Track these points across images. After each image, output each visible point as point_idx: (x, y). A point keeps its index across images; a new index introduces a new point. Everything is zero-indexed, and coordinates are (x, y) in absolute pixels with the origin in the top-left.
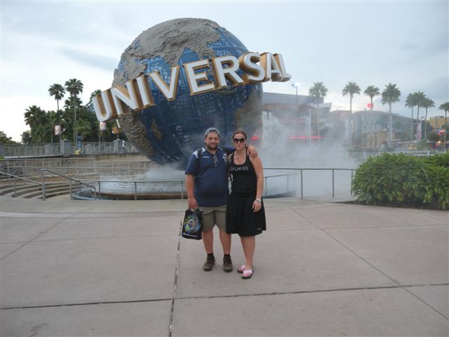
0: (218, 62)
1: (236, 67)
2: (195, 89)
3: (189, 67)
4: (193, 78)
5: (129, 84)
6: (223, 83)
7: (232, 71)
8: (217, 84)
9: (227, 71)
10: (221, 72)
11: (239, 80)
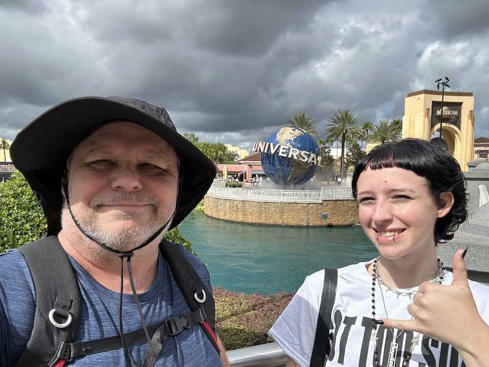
0: (292, 149)
1: (297, 153)
2: (280, 154)
3: (282, 147)
4: (281, 150)
5: (264, 144)
6: (290, 156)
7: (295, 154)
8: (287, 156)
9: (293, 153)
10: (291, 153)
11: (295, 158)
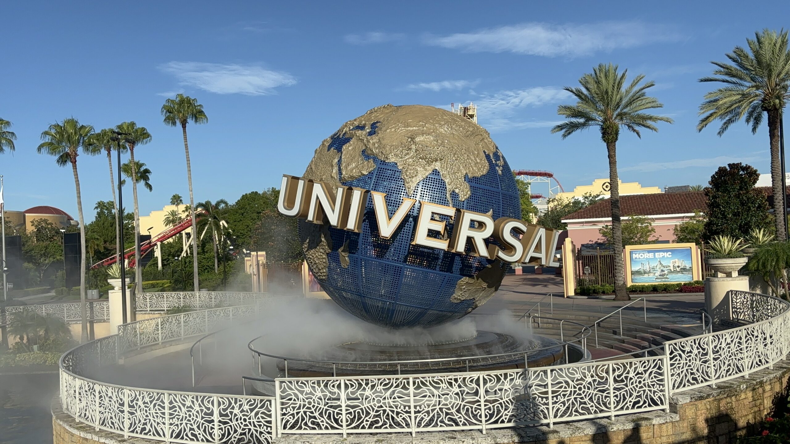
0: (468, 217)
1: (488, 232)
2: (422, 238)
5: (340, 192)
6: (461, 247)
7: (479, 237)
8: (451, 245)
9: (472, 233)
10: (465, 232)
11: (482, 251)
